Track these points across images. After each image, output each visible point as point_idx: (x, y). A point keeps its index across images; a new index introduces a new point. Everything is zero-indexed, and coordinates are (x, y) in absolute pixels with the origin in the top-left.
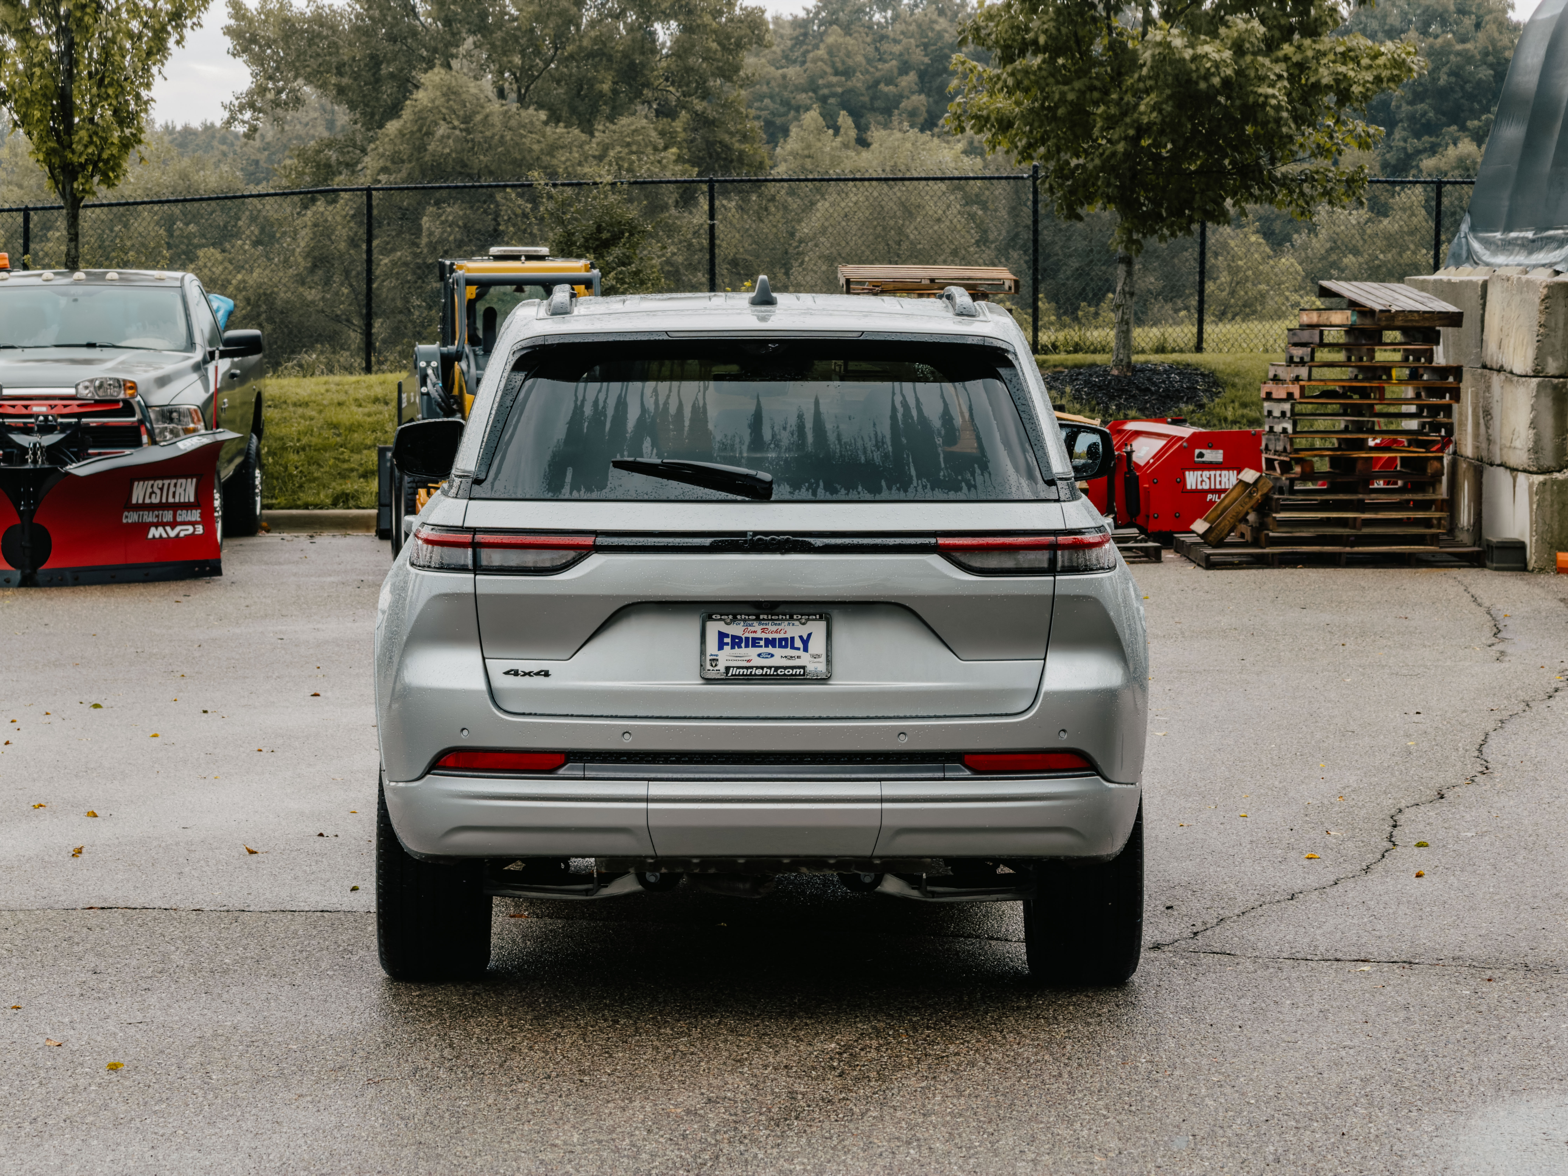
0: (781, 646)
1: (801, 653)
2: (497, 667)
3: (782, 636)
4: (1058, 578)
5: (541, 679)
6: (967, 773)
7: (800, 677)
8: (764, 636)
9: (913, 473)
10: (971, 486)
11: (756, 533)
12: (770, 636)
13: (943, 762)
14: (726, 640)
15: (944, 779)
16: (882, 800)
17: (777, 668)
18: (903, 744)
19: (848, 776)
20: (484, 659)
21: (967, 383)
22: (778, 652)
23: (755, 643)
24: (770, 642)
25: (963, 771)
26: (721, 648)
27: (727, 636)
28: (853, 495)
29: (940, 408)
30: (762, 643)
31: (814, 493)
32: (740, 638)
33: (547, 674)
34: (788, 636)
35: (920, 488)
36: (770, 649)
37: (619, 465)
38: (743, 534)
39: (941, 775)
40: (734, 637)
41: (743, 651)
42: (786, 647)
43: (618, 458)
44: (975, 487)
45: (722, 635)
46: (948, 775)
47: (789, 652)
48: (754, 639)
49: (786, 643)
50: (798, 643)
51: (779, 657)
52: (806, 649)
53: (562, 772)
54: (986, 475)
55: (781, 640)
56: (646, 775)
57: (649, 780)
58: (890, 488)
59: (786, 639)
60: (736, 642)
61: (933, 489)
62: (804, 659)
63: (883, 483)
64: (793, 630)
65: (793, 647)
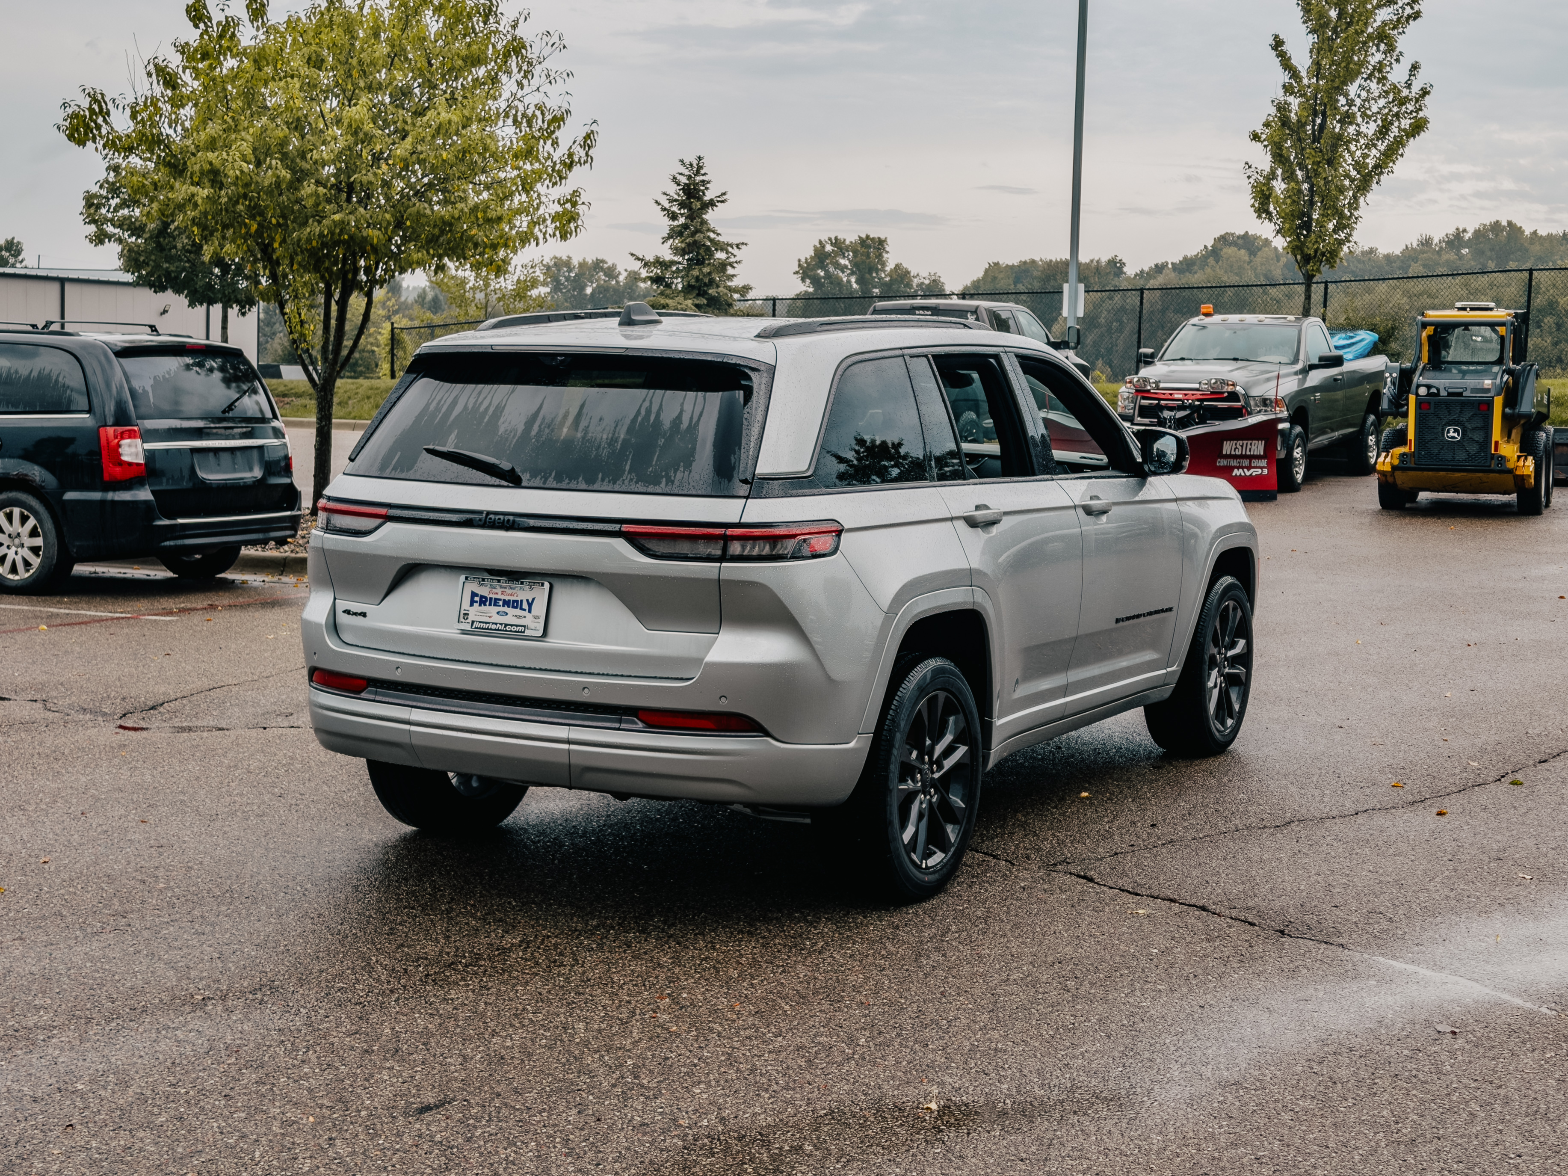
0: (513, 607)
1: (526, 613)
2: (342, 605)
3: (515, 598)
4: (724, 564)
5: (361, 618)
6: (640, 725)
7: (519, 633)
8: (502, 597)
9: (627, 468)
10: (670, 481)
11: (488, 513)
12: (507, 598)
13: (621, 715)
14: (477, 599)
15: (619, 729)
16: (569, 742)
17: (506, 625)
18: (586, 697)
19: (545, 719)
20: (335, 599)
21: (708, 394)
22: (511, 611)
23: (495, 602)
24: (506, 603)
25: (636, 723)
26: (471, 605)
27: (477, 595)
28: (573, 485)
29: (675, 414)
30: (501, 603)
31: (544, 483)
32: (486, 598)
33: (364, 615)
34: (519, 599)
35: (626, 482)
36: (506, 609)
37: (429, 451)
38: (480, 512)
39: (617, 725)
40: (482, 597)
41: (486, 608)
42: (516, 607)
43: (431, 447)
44: (673, 482)
45: (474, 595)
46: (623, 726)
47: (518, 612)
48: (496, 599)
49: (516, 604)
50: (525, 606)
51: (512, 616)
52: (530, 611)
53: (363, 695)
54: (686, 473)
55: (514, 601)
56: (410, 703)
57: (412, 707)
58: (603, 480)
59: (517, 601)
60: (483, 601)
61: (637, 483)
62: (528, 620)
63: (600, 476)
64: (522, 593)
65: (521, 609)
